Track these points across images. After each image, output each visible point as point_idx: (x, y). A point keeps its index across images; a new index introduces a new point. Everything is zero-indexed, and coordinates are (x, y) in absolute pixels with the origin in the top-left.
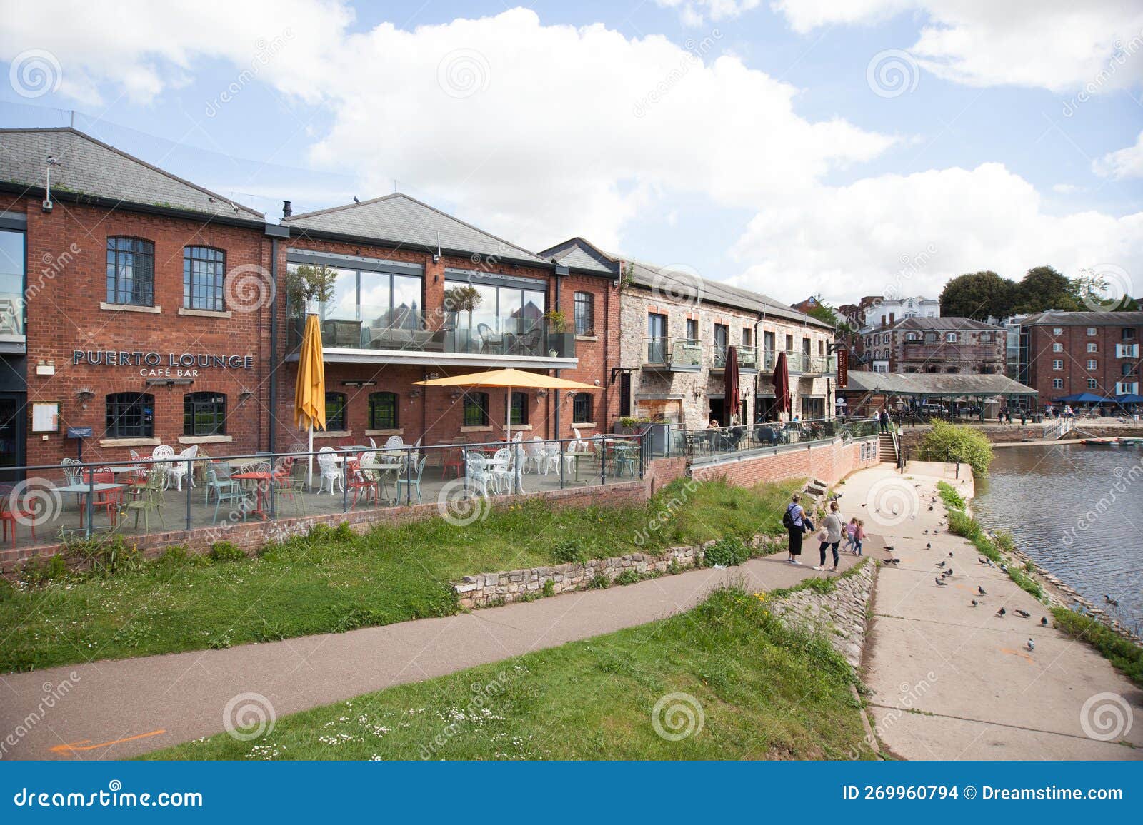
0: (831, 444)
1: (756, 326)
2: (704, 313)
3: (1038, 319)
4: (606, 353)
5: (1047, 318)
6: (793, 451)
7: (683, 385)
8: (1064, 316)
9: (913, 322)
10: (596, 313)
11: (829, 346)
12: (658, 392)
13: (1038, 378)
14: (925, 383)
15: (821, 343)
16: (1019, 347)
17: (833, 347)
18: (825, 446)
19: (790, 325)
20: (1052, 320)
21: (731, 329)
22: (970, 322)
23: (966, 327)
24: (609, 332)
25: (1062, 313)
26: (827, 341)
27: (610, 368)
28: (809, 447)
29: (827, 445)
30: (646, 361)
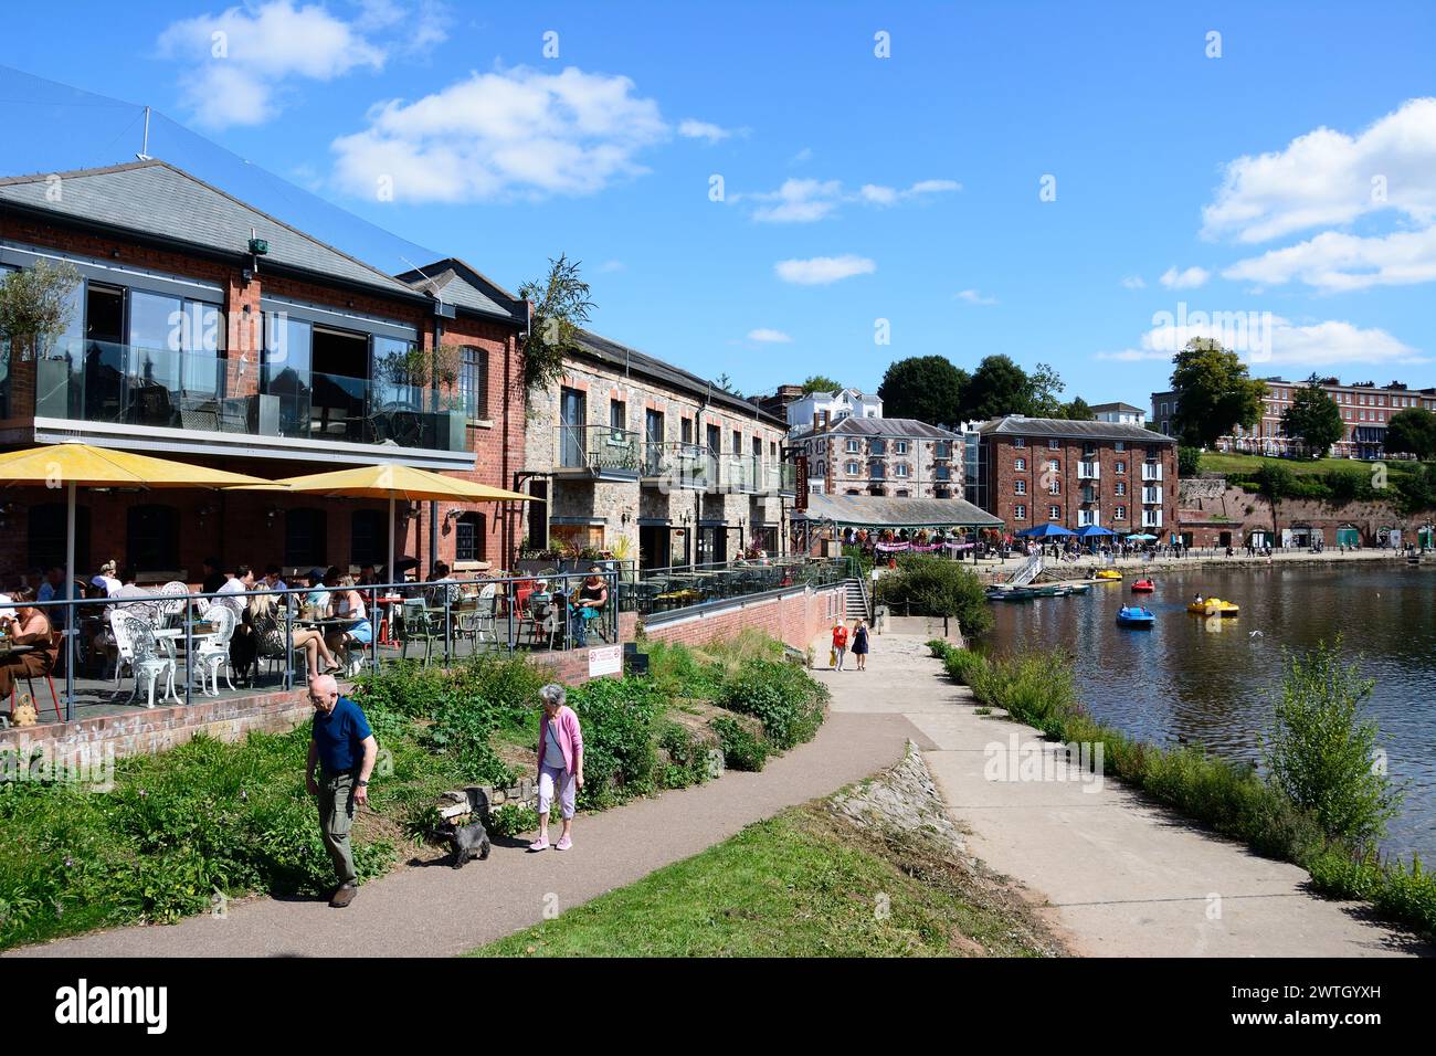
0: (802, 593)
1: (697, 415)
2: (633, 391)
3: (997, 426)
4: (505, 448)
5: (1008, 425)
6: (763, 602)
7: (605, 502)
8: (1025, 423)
9: (854, 422)
10: (491, 382)
11: (783, 450)
12: (574, 514)
13: (999, 505)
14: (878, 511)
15: (773, 444)
16: (977, 463)
17: (787, 453)
18: (795, 595)
19: (738, 416)
20: (1014, 429)
21: (667, 418)
22: (921, 426)
23: (916, 433)
24: (510, 413)
25: (1021, 419)
26: (780, 443)
27: (511, 473)
28: (779, 597)
29: (799, 594)
30: (557, 464)
